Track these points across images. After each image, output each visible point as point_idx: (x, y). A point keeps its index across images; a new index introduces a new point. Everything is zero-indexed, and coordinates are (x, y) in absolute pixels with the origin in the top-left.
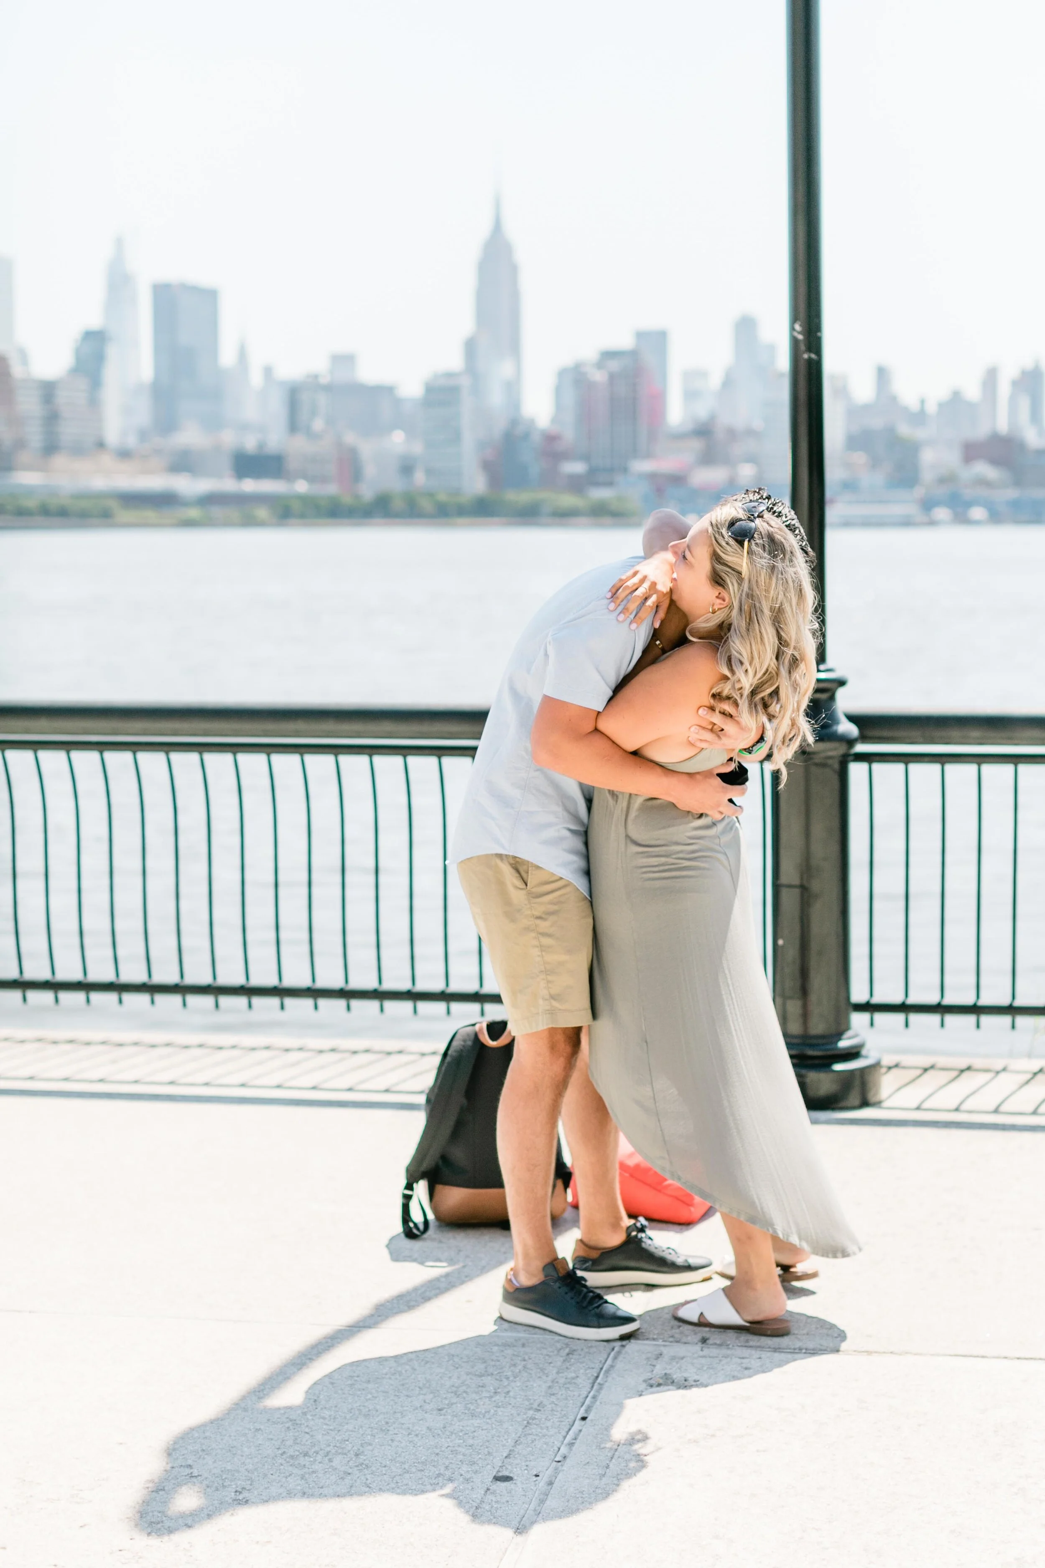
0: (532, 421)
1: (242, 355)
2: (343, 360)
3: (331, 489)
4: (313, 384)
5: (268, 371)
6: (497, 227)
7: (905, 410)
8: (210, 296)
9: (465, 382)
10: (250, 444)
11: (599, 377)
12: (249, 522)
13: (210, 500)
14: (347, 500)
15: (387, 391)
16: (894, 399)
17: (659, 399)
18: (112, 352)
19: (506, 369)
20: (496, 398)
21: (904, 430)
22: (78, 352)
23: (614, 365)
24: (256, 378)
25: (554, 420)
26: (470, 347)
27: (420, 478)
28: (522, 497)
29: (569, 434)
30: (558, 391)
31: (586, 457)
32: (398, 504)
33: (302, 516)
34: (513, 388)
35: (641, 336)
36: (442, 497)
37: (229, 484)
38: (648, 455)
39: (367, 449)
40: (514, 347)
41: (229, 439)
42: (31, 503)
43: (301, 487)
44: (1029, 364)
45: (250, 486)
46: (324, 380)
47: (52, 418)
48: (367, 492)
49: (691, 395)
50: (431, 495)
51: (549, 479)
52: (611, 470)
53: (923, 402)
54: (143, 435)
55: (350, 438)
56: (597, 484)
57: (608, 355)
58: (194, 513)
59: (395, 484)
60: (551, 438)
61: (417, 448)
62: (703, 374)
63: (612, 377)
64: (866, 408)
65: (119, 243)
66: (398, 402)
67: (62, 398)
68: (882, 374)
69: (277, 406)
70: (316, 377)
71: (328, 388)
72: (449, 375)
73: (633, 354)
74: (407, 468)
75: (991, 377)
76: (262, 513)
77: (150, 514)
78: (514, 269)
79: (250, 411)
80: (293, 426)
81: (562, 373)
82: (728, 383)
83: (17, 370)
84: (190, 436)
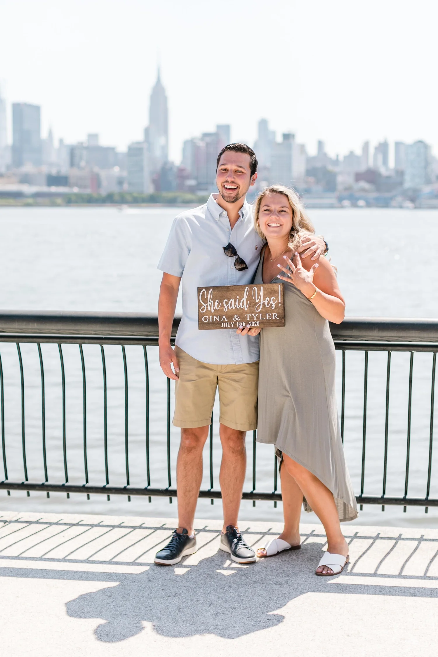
0: (173, 163)
1: (50, 134)
2: (93, 137)
3: (88, 191)
4: (80, 146)
5: (61, 141)
6: (159, 80)
7: (330, 159)
8: (37, 109)
9: (145, 146)
10: (54, 172)
11: (202, 144)
12: (54, 205)
13: (37, 195)
14: (95, 195)
15: (112, 149)
16: (325, 154)
19: (162, 141)
20: (158, 153)
21: (330, 168)
23: (208, 139)
24: (56, 144)
25: (182, 162)
26: (147, 131)
27: (126, 186)
28: (170, 195)
29: (189, 168)
30: (184, 150)
31: (196, 178)
32: (117, 198)
33: (76, 202)
34: (165, 149)
35: (219, 127)
36: (135, 195)
37: (45, 189)
39: (103, 174)
40: (165, 131)
41: (45, 169)
43: (76, 190)
44: (382, 140)
45: (54, 189)
46: (85, 145)
48: (103, 192)
50: (130, 194)
51: (181, 187)
52: (207, 184)
53: (337, 156)
54: (8, 167)
55: (96, 169)
56: (201, 190)
57: (205, 135)
58: (30, 201)
59: (115, 189)
60: (181, 170)
61: (125, 174)
63: (207, 144)
64: (314, 158)
66: (116, 154)
68: (320, 144)
69: (65, 156)
70: (82, 143)
71: (87, 148)
72: (138, 143)
73: (216, 135)
74: (120, 182)
75: (366, 146)
76: (59, 201)
77: (11, 201)
78: (165, 99)
79: (53, 158)
80: (72, 164)
81: (186, 143)
84: (28, 168)
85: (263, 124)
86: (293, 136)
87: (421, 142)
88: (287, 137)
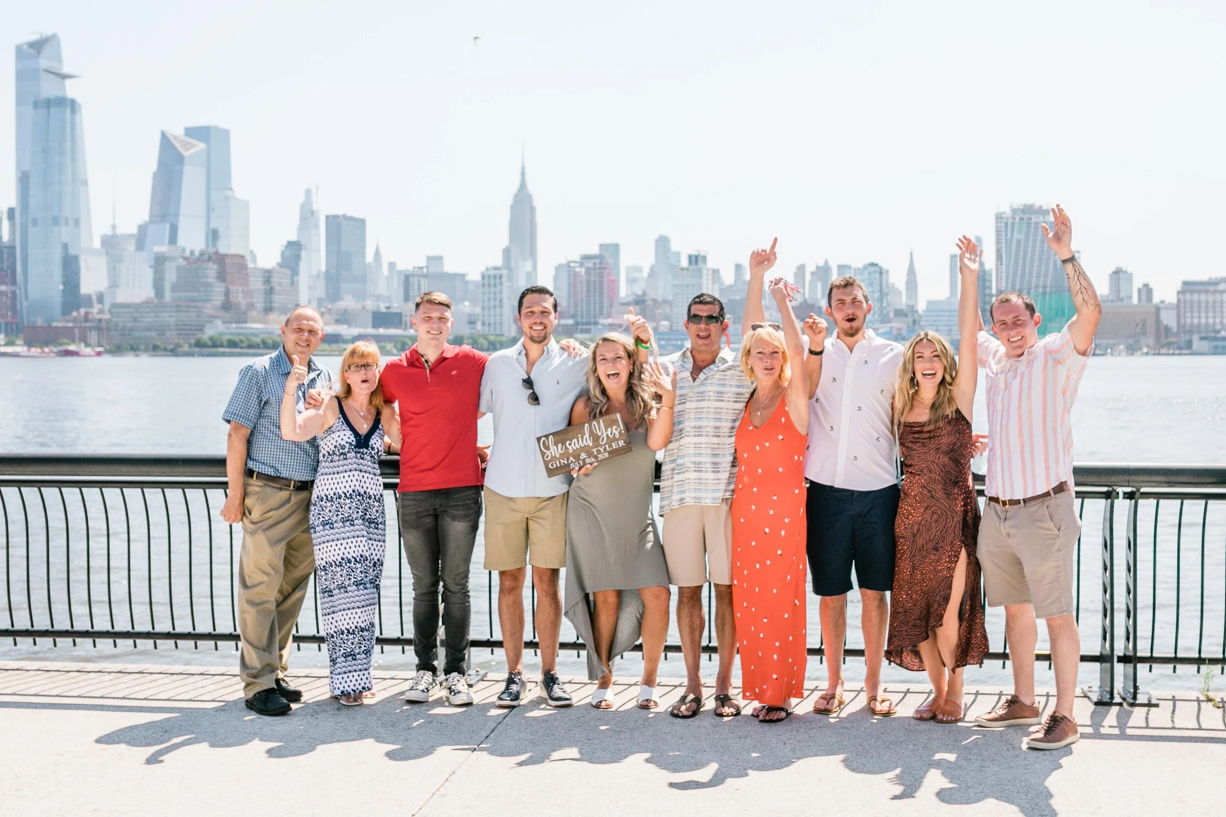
1: (377, 253)
2: (435, 260)
4: (418, 272)
5: (392, 265)
6: (523, 185)
8: (361, 222)
9: (505, 272)
10: (382, 307)
11: (580, 270)
15: (461, 276)
17: (615, 283)
18: (303, 253)
19: (528, 266)
20: (522, 282)
22: (283, 253)
23: (589, 263)
24: (385, 270)
26: (507, 253)
27: (479, 326)
30: (557, 278)
31: (574, 317)
34: (532, 273)
35: (603, 246)
36: (491, 338)
37: (371, 331)
38: (609, 316)
40: (533, 253)
41: (370, 304)
42: (258, 340)
44: (821, 263)
45: (382, 331)
46: (423, 271)
47: (270, 291)
49: (631, 281)
50: (486, 337)
52: (588, 323)
56: (579, 331)
57: (586, 257)
61: (478, 310)
62: (639, 270)
63: (588, 269)
64: (731, 287)
65: (308, 192)
66: (466, 283)
67: (275, 280)
68: (739, 268)
69: (397, 286)
70: (419, 268)
71: (426, 276)
72: (496, 268)
73: (600, 257)
74: (472, 322)
75: (800, 270)
76: (389, 346)
78: (533, 209)
79: (382, 290)
80: (407, 297)
81: (559, 268)
82: (652, 274)
83: (250, 265)
84: (348, 303)
85: (662, 243)
86: (704, 258)
87: (873, 265)
88: (695, 260)
